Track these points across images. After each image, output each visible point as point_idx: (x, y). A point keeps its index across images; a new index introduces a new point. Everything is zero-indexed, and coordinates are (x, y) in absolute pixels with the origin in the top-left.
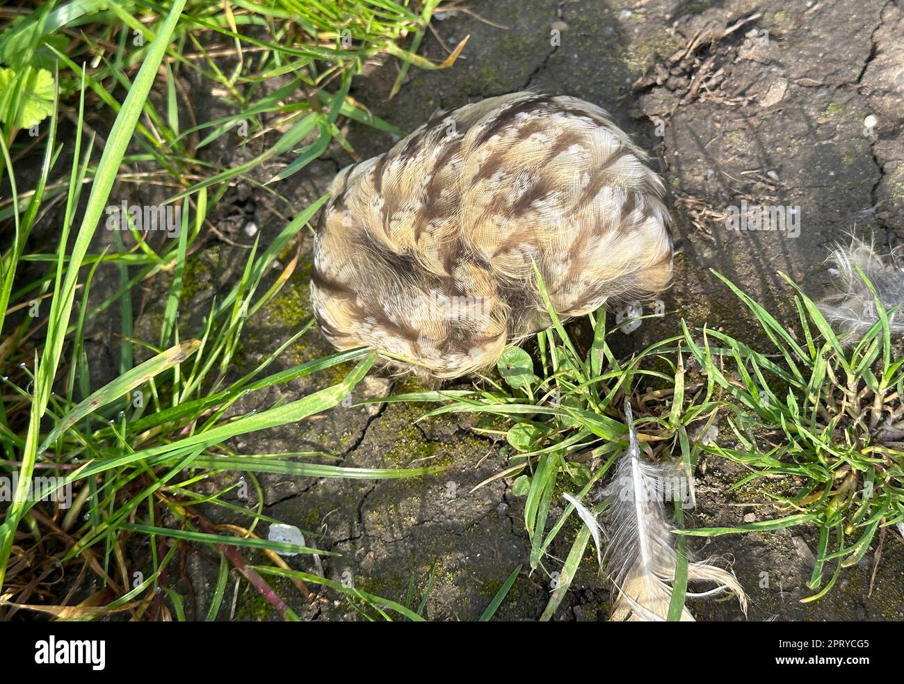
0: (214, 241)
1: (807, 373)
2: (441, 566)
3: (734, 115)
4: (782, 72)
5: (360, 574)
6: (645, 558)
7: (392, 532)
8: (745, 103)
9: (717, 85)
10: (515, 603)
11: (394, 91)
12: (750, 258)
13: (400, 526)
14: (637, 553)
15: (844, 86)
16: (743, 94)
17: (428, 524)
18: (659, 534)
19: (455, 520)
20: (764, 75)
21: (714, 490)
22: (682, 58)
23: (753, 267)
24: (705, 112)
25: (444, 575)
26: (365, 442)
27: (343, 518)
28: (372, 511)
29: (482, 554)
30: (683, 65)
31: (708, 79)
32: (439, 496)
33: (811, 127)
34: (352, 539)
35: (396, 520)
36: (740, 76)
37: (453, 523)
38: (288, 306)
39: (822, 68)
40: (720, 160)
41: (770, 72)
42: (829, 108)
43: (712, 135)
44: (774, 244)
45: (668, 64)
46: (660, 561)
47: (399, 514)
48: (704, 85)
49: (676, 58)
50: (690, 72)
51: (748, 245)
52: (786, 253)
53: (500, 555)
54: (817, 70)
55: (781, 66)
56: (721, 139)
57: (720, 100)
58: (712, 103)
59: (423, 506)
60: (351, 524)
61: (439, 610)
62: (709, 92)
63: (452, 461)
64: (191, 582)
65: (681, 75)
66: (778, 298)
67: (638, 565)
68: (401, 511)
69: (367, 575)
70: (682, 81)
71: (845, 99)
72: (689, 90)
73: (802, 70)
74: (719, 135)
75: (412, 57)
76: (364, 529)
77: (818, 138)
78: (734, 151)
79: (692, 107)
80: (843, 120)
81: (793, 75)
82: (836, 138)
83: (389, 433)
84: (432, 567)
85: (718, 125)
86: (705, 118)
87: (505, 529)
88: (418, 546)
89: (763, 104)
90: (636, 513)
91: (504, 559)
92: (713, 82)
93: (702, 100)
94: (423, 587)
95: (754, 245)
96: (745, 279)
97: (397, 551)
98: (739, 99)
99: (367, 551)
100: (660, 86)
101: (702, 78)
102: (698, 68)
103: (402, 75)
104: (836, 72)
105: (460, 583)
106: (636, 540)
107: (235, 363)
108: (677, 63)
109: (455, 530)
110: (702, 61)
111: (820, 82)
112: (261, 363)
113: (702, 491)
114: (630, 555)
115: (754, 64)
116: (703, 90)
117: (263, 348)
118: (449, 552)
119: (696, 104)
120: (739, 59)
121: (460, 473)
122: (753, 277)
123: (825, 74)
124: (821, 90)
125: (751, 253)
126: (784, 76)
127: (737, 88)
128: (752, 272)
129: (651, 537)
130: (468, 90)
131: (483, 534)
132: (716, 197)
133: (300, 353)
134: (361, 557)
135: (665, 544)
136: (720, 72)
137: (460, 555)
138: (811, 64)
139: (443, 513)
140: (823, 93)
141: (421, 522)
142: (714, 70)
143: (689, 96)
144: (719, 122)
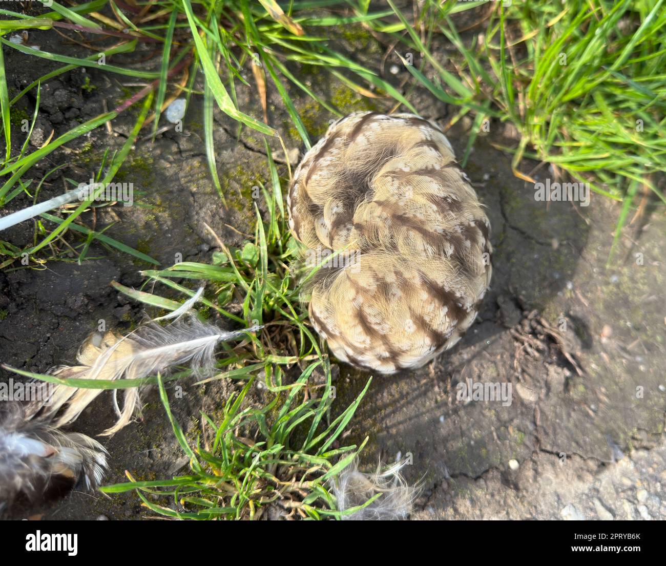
0: (384, 48)
1: (313, 451)
2: (160, 211)
3: (507, 367)
4: (542, 396)
5: (154, 160)
6: (145, 353)
7: (185, 177)
8: (516, 374)
9: (527, 353)
10: (133, 264)
11: (498, 146)
12: (404, 392)
13: (190, 181)
14: (148, 347)
15: (538, 440)
16: (523, 371)
17: (191, 199)
18: (161, 362)
19: (196, 217)
20: (538, 384)
21: (224, 392)
22: (543, 326)
23: (397, 396)
24: (508, 346)
25: (153, 214)
26: (251, 153)
27: (195, 145)
28: (200, 162)
29: (171, 238)
30: (539, 327)
31: (531, 346)
32: (214, 204)
33: (505, 422)
34: (180, 152)
35: (194, 178)
36: (536, 368)
37: (193, 216)
38: (345, 98)
39: (549, 423)
40: (474, 362)
41: (541, 388)
42: (520, 433)
43: (491, 354)
44: (416, 409)
45: (538, 317)
46: (140, 365)
47: (198, 180)
48: (526, 344)
49: (544, 322)
50: (534, 333)
51: (414, 390)
52: (410, 419)
53: (169, 250)
54: (547, 419)
55: (547, 395)
56: (489, 361)
57: (517, 355)
58: (514, 351)
59: (205, 194)
60: (191, 150)
61: (129, 214)
62: (522, 347)
63: (239, 210)
64: (151, 59)
65: (531, 327)
66: (375, 418)
67: (140, 348)
68: (201, 182)
69: (153, 164)
70: (527, 329)
71: (528, 443)
72: (521, 334)
73: (546, 409)
74: (492, 359)
75: (520, 154)
76: (187, 158)
77: (497, 429)
78: (482, 370)
79: (510, 337)
80: (513, 444)
81: (541, 404)
82: (498, 442)
83: (258, 167)
84: (159, 206)
85: (499, 357)
86: (504, 348)
87: (189, 251)
88: (175, 195)
89: (518, 386)
90: (178, 343)
91: (166, 253)
92: (529, 350)
93: (516, 344)
94: (143, 201)
95: (414, 395)
96: (388, 392)
97: (172, 181)
98: (519, 370)
99: (171, 163)
100: (522, 314)
101: (531, 342)
102: (537, 338)
103: (509, 150)
104: (546, 434)
105: (147, 225)
106: (158, 345)
107: (302, 68)
108: (539, 323)
109: (187, 217)
110: (542, 341)
111: (539, 423)
112: (305, 85)
113: (224, 384)
114: (148, 342)
115: (545, 376)
116: (523, 344)
117: (315, 86)
118: (171, 215)
119: (512, 340)
120: (547, 365)
121: (231, 216)
122: (390, 397)
123: (545, 426)
124: (533, 425)
125: (408, 393)
126: (539, 398)
127: (527, 366)
128: (394, 396)
129: (159, 356)
130: (504, 191)
131: (185, 237)
132: (448, 363)
133: (313, 108)
134: (167, 160)
135: (153, 368)
136: (537, 354)
137: (169, 223)
138: (551, 415)
139: (201, 208)
140: (531, 427)
141: (193, 194)
142: (538, 350)
143: (517, 335)
144: (502, 357)
